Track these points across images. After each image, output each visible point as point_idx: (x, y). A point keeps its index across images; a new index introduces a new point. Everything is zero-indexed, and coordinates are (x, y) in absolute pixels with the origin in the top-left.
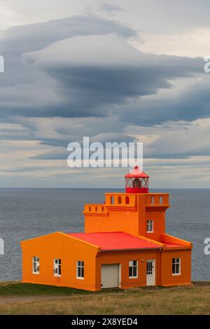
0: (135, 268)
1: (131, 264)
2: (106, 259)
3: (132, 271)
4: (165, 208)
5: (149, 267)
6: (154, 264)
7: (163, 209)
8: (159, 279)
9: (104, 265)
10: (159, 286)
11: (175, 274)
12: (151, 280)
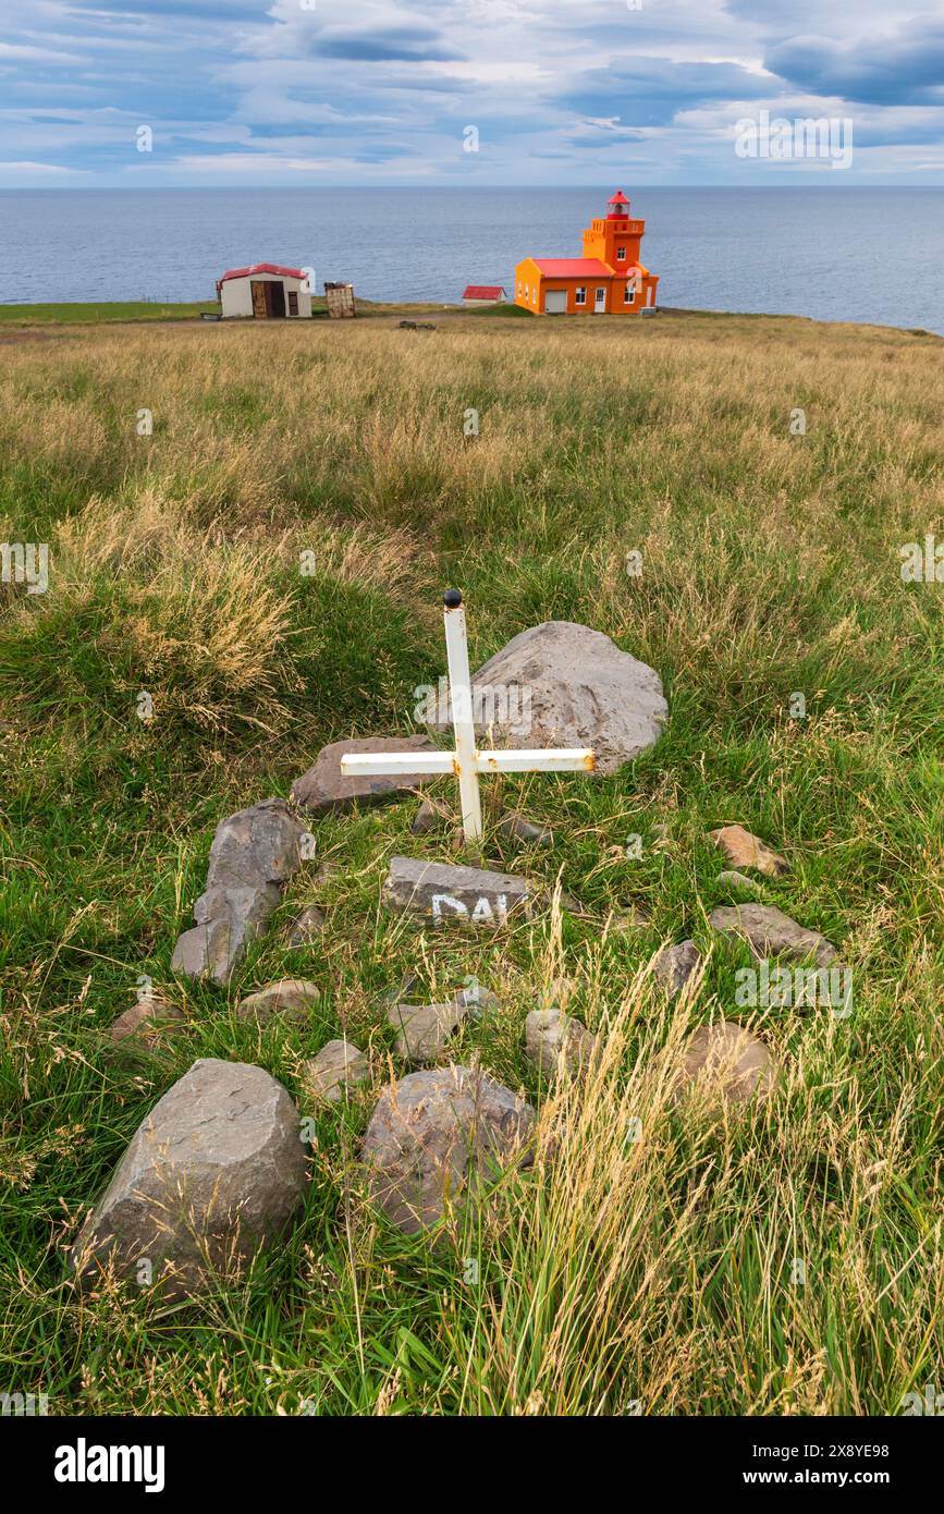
0: (583, 295)
1: (579, 291)
2: (548, 286)
3: (579, 298)
4: (640, 235)
5: (600, 294)
6: (605, 292)
7: (639, 236)
8: (609, 305)
9: (548, 291)
10: (608, 312)
11: (629, 303)
12: (600, 307)
